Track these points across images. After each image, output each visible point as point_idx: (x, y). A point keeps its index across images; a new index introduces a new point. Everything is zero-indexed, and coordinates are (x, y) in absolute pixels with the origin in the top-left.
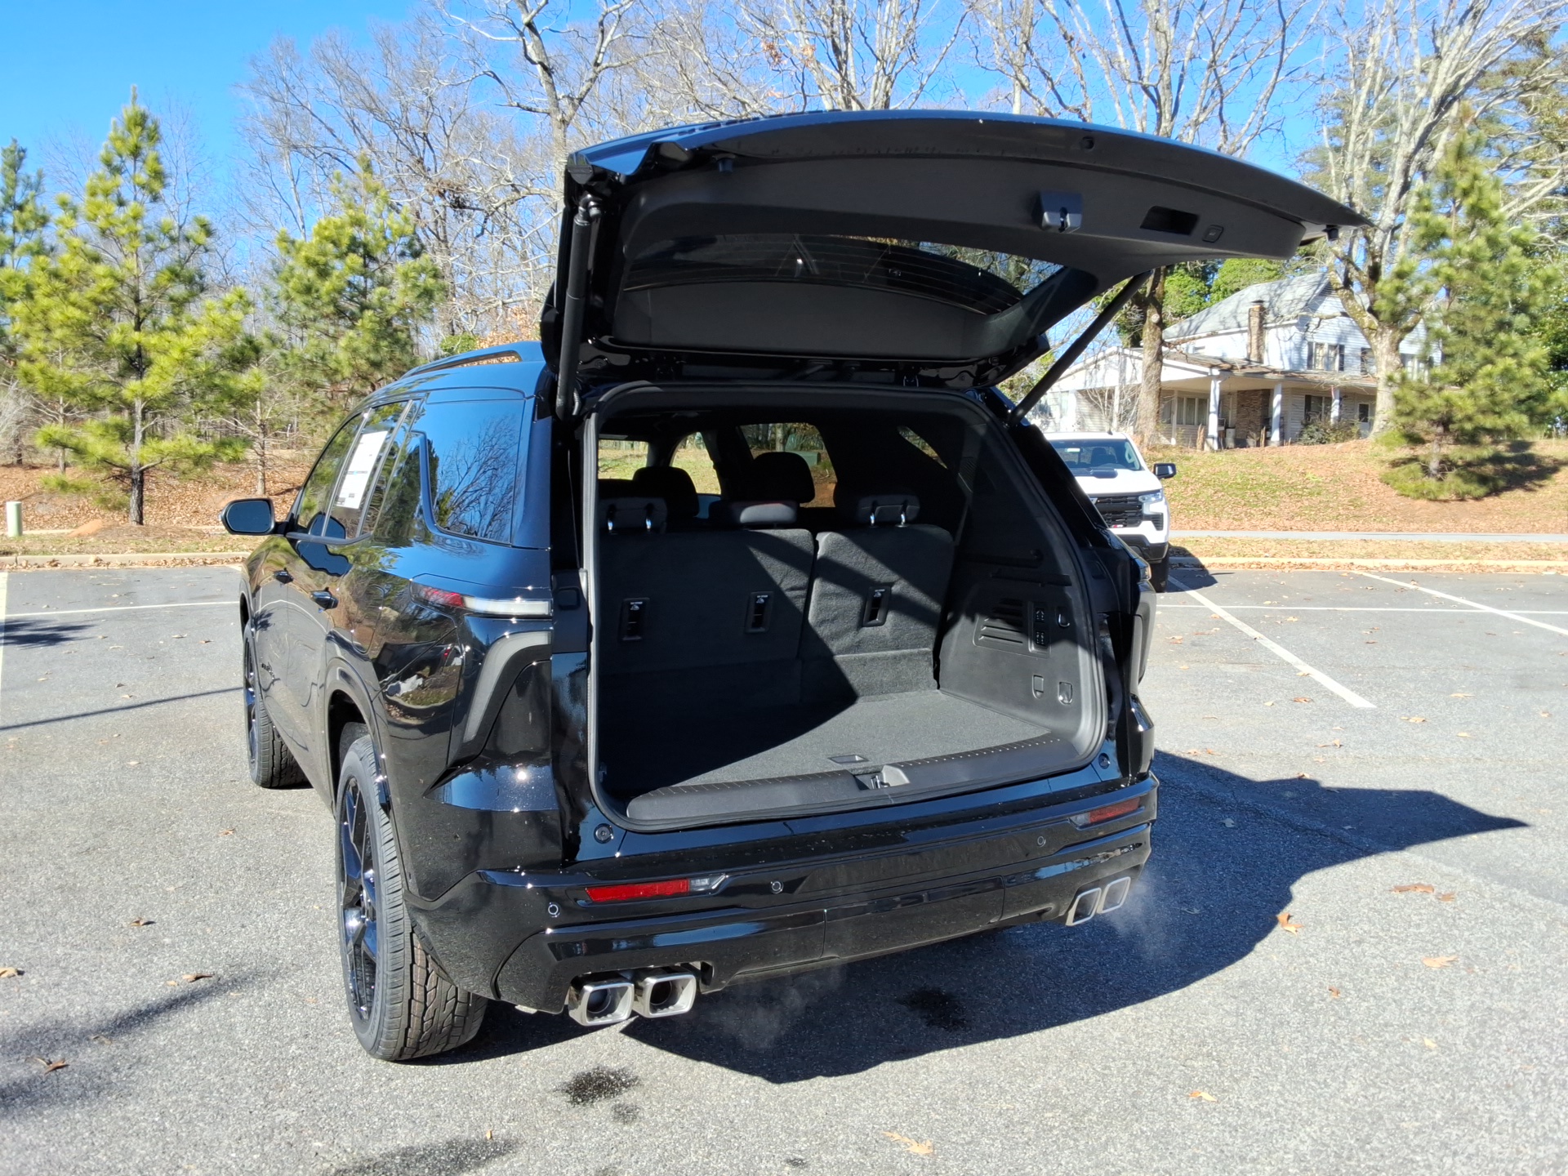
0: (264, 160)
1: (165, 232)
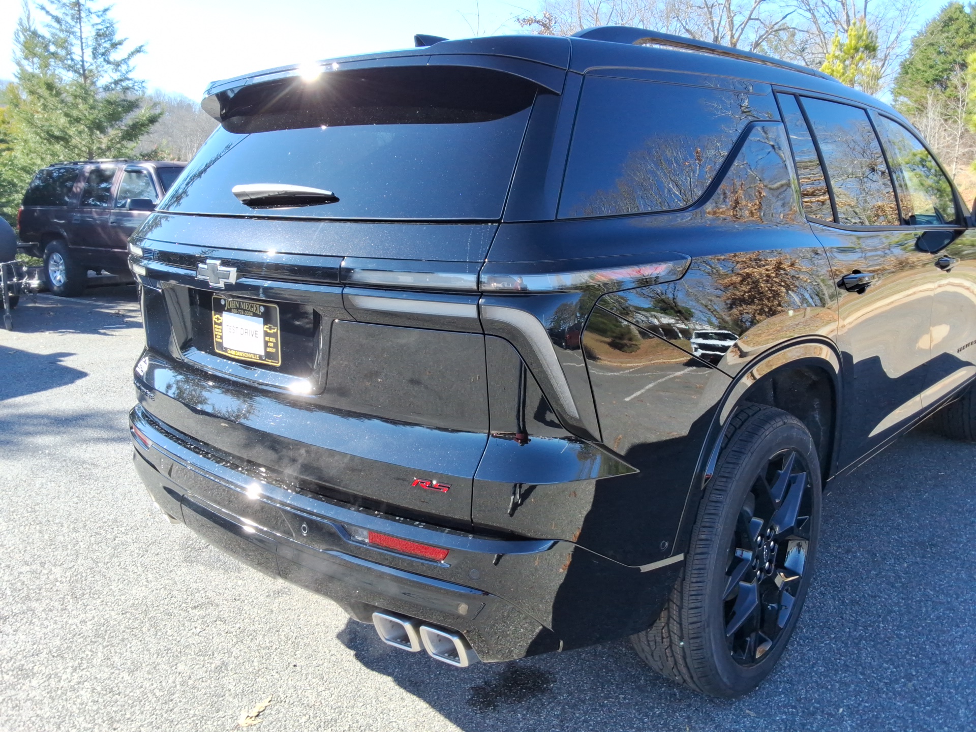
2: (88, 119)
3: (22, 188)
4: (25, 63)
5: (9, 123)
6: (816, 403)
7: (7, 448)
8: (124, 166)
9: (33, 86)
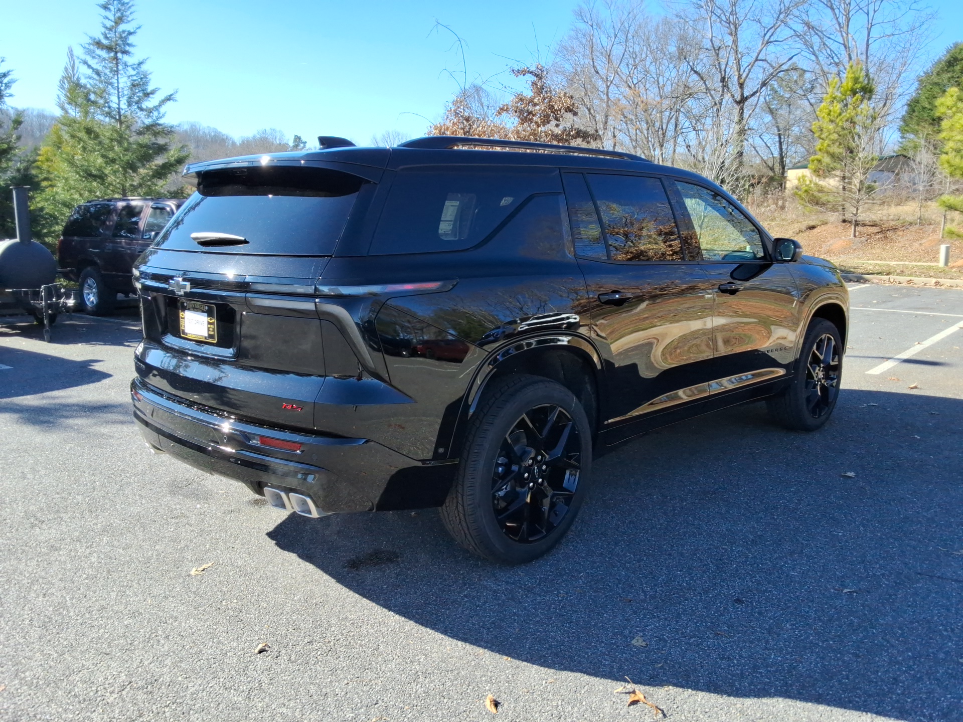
2: (122, 161)
3: (62, 220)
4: (67, 106)
5: (52, 161)
6: (587, 378)
7: (45, 425)
8: (151, 204)
9: (74, 130)
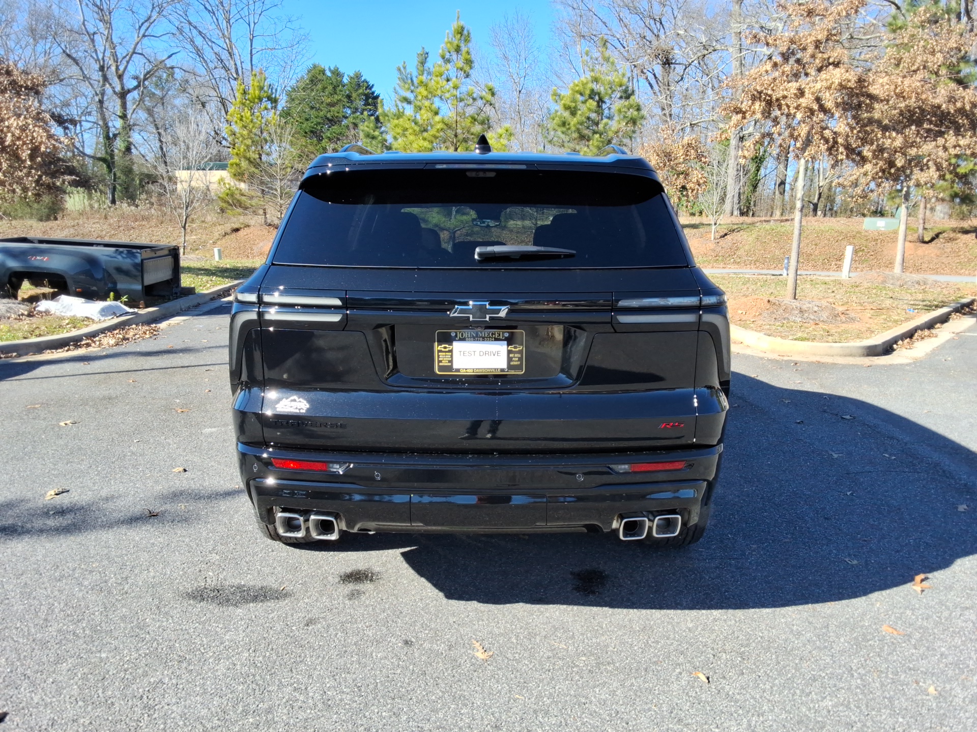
0: (566, 47)
1: (470, 94)
